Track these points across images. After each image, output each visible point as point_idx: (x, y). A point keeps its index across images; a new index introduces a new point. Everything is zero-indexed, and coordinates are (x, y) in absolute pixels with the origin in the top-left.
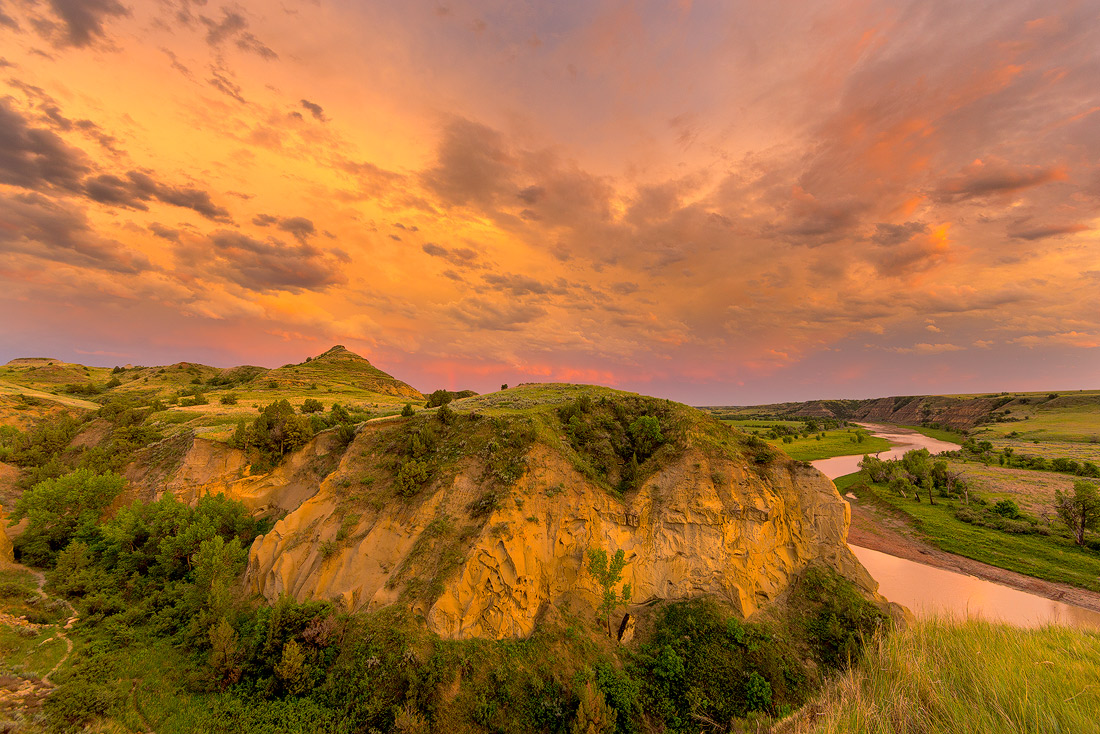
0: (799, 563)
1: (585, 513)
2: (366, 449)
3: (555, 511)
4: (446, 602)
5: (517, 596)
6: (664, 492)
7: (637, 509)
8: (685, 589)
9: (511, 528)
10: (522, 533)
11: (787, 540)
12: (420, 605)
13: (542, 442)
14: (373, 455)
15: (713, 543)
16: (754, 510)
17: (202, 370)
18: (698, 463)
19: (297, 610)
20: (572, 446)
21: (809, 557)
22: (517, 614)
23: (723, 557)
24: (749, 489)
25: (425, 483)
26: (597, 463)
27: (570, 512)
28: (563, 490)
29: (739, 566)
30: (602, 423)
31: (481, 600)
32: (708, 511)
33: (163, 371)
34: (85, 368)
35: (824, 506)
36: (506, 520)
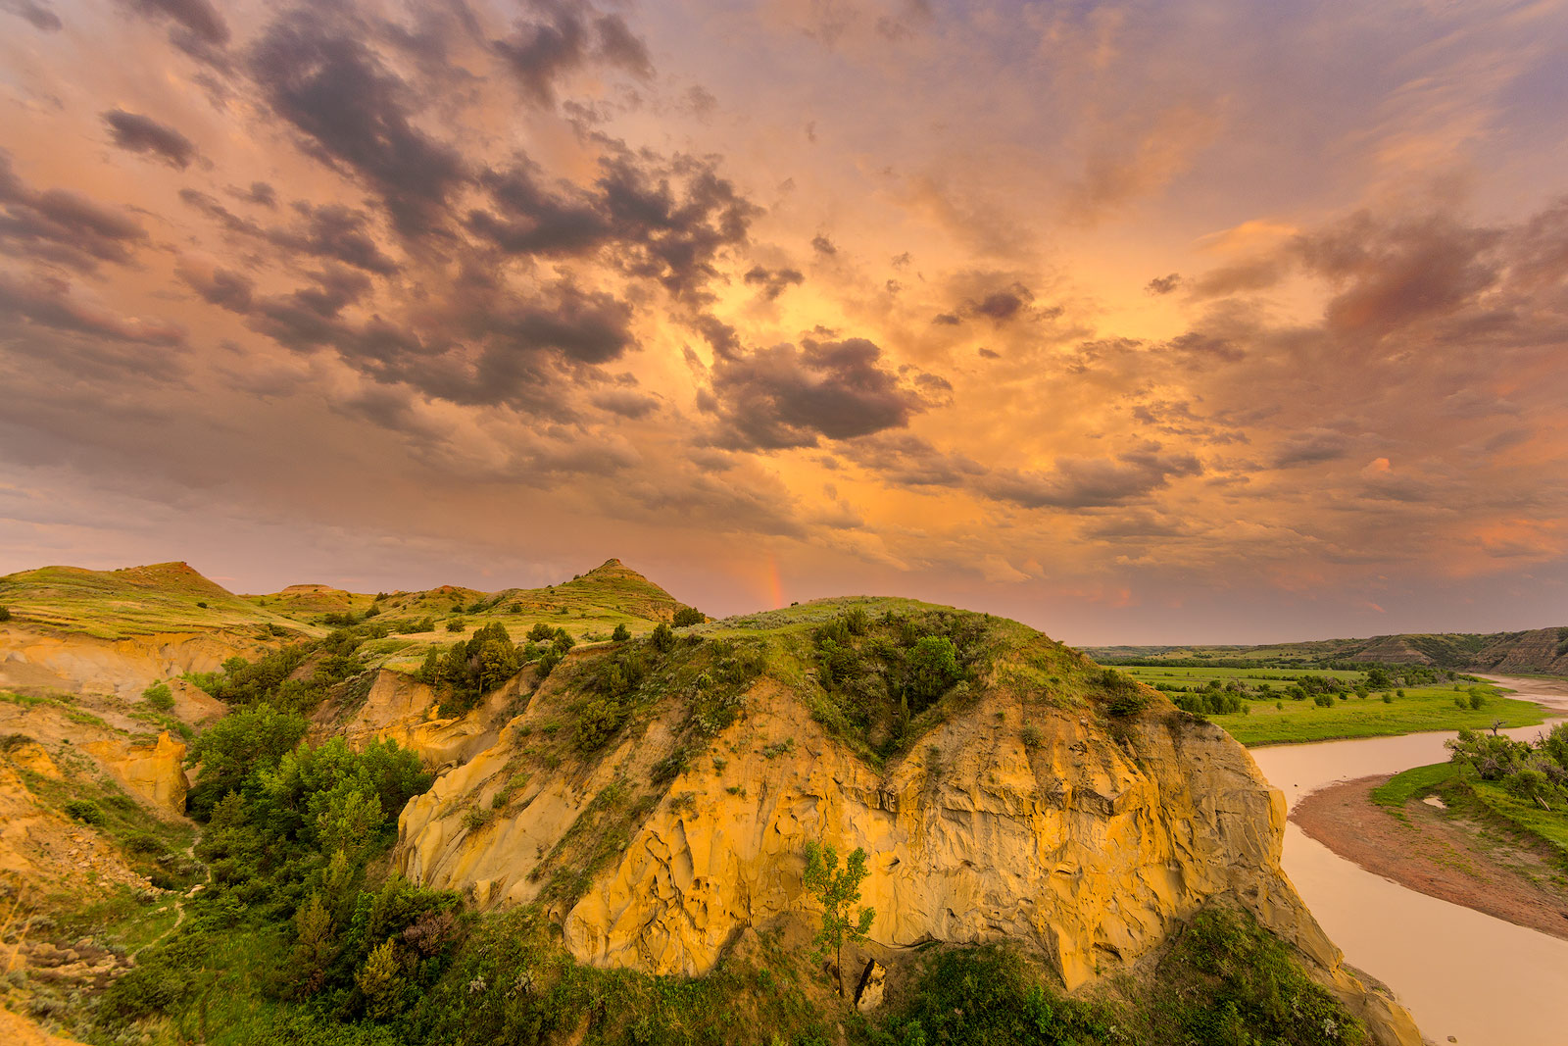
0: (1187, 900)
1: (818, 786)
2: (561, 685)
3: (773, 780)
4: (589, 907)
5: (693, 908)
6: (945, 758)
7: (898, 785)
8: (974, 927)
9: (700, 801)
10: (714, 810)
11: (1166, 854)
12: (558, 909)
13: (772, 676)
14: (567, 694)
15: (1017, 848)
16: (1091, 794)
17: (465, 595)
18: (1002, 711)
19: (407, 899)
20: (822, 683)
21: (1207, 888)
22: (692, 938)
23: (1034, 874)
24: (1085, 759)
25: (613, 732)
26: (854, 709)
27: (796, 783)
28: (789, 749)
29: (1064, 893)
30: (875, 649)
31: (642, 909)
32: (1007, 791)
33: (423, 597)
34: (349, 595)
35: (1231, 795)
36: (693, 790)
